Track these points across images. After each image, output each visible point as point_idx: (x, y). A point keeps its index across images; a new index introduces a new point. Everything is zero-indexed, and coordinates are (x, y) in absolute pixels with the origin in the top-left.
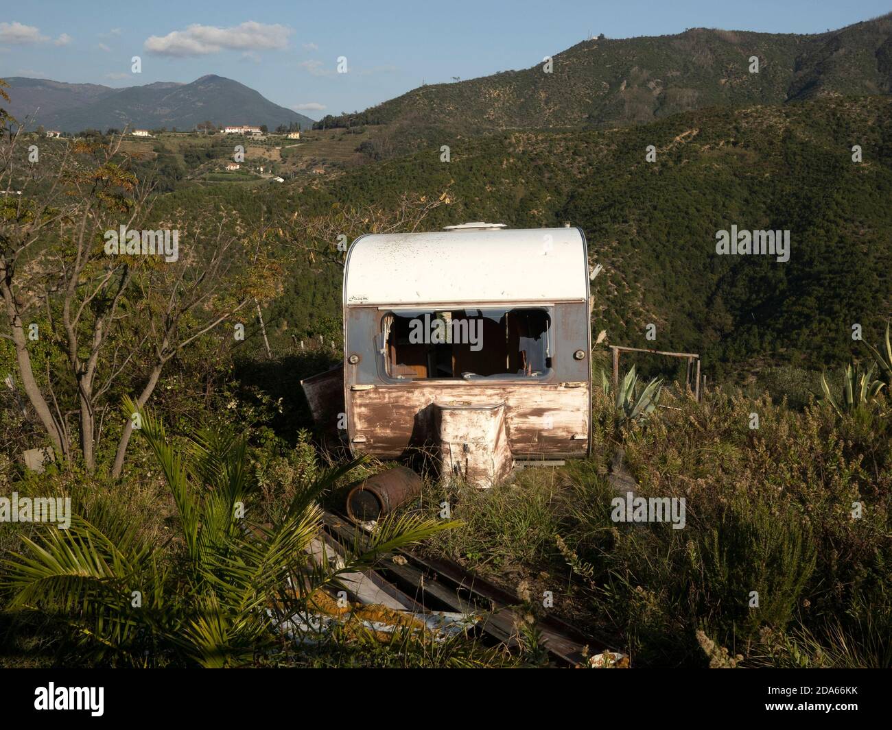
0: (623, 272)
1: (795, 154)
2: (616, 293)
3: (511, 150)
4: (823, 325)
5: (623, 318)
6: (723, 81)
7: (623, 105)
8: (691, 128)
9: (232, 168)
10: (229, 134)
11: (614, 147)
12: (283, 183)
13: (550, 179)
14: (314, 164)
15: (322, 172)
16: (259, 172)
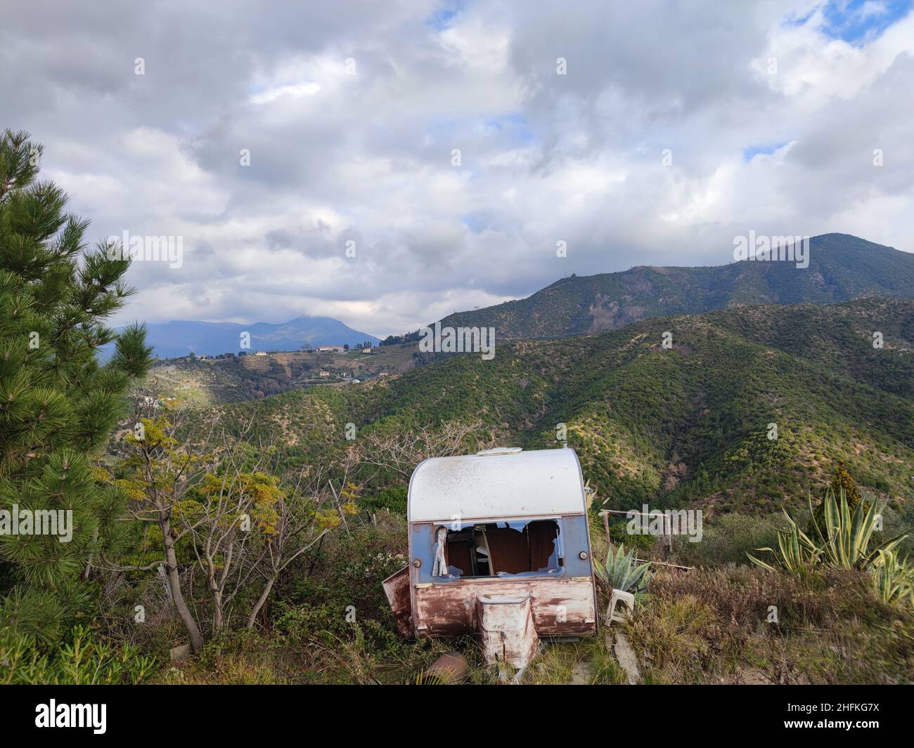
0: (603, 436)
1: (717, 347)
2: (600, 452)
3: (517, 353)
4: (756, 470)
5: (607, 470)
6: (661, 300)
7: (592, 320)
8: (642, 332)
9: (324, 375)
10: (322, 351)
11: (589, 348)
12: (359, 384)
13: (546, 372)
14: (381, 369)
15: (387, 374)
16: (342, 376)
